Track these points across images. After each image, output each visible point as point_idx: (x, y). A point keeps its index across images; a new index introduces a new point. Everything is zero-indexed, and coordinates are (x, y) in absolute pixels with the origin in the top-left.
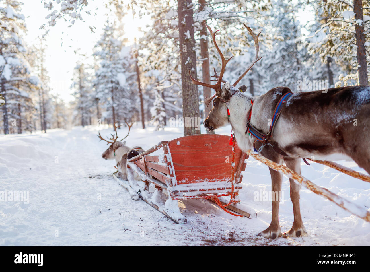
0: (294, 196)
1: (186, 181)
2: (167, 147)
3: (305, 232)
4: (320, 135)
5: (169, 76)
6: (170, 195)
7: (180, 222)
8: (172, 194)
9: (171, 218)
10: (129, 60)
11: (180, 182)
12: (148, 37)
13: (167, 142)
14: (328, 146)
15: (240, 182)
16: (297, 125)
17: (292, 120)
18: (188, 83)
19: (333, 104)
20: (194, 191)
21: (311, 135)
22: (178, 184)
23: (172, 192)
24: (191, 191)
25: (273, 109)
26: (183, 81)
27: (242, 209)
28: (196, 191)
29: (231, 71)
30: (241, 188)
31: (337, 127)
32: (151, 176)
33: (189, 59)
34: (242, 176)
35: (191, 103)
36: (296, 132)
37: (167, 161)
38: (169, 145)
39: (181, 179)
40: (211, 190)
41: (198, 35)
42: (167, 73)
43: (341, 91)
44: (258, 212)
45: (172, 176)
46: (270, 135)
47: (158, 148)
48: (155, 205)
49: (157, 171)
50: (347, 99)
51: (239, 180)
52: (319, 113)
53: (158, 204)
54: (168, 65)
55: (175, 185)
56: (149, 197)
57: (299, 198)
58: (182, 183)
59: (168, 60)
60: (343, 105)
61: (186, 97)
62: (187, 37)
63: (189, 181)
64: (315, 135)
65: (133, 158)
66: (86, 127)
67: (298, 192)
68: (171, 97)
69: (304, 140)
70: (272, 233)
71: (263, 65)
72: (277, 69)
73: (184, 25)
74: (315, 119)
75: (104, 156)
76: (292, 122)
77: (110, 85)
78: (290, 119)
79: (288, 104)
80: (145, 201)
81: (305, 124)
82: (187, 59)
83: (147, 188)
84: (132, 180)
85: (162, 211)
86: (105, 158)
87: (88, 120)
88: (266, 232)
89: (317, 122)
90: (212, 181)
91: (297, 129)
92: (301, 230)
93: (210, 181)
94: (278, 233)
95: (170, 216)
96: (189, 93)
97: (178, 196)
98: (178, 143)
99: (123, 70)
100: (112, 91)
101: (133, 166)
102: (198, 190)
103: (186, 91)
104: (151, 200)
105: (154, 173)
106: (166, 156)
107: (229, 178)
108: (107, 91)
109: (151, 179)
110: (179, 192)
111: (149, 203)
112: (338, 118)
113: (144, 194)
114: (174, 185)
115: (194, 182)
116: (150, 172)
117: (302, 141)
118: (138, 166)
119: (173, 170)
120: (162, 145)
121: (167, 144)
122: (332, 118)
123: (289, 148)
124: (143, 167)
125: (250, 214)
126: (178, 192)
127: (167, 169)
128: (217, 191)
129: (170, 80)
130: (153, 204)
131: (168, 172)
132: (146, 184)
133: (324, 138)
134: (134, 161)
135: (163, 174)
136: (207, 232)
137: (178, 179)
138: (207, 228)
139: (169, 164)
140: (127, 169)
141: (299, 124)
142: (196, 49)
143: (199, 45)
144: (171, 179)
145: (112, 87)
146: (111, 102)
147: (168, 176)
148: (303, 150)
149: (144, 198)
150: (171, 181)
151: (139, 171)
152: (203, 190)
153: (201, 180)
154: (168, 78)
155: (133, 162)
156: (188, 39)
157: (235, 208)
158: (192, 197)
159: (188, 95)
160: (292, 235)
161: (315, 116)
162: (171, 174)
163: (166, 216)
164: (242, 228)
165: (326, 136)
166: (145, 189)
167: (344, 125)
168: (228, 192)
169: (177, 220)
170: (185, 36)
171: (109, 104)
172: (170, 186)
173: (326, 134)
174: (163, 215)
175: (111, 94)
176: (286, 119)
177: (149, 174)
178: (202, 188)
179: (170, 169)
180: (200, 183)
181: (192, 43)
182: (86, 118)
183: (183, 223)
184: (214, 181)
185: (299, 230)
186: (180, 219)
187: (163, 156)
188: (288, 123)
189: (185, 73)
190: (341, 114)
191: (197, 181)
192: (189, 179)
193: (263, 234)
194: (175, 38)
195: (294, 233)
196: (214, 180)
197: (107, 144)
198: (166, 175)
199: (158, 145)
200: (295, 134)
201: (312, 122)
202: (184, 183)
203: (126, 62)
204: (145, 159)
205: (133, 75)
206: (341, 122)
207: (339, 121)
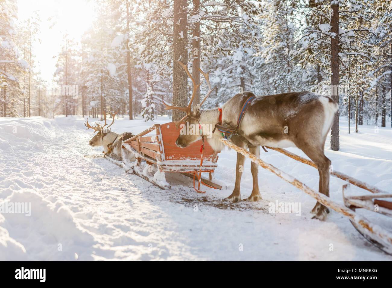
0: (254, 170)
1: (173, 158)
2: (159, 129)
3: (261, 198)
4: (275, 126)
5: (162, 70)
6: (159, 168)
7: (166, 188)
8: (160, 167)
9: (158, 186)
10: (120, 50)
11: (167, 158)
12: (144, 33)
13: (159, 125)
14: (279, 134)
15: (216, 162)
16: (259, 118)
17: (255, 115)
18: (179, 78)
19: (284, 103)
20: (179, 166)
21: (268, 125)
22: (166, 160)
23: (161, 165)
24: (176, 166)
25: (241, 107)
26: (174, 76)
27: (216, 183)
28: (180, 166)
29: (223, 69)
30: (216, 166)
31: (286, 119)
32: (143, 154)
33: (181, 56)
34: (218, 157)
35: (181, 96)
36: (257, 124)
37: (158, 140)
38: (161, 128)
39: (169, 156)
40: (192, 166)
41: (191, 34)
42: (160, 68)
43: (291, 94)
44: (228, 185)
45: (162, 152)
46: (238, 127)
47: (151, 130)
48: (146, 177)
49: (149, 149)
50: (294, 100)
51: (215, 160)
52: (275, 109)
53: (148, 176)
54: (160, 60)
55: (164, 160)
56: (141, 171)
57: (258, 172)
58: (169, 159)
59: (161, 56)
60: (291, 104)
61: (177, 91)
62: (181, 37)
63: (175, 158)
64: (271, 125)
65: (128, 140)
66: (69, 116)
67: (257, 168)
68: (160, 91)
69: (263, 130)
70: (235, 197)
71: (255, 65)
72: (268, 69)
73: (178, 26)
74: (272, 114)
75: (91, 143)
76: (255, 116)
77: (100, 75)
78: (253, 114)
79: (252, 103)
80: (137, 174)
81: (264, 117)
82: (179, 57)
83: (139, 165)
84: (125, 158)
85: (151, 181)
86: (93, 145)
87: (72, 109)
88: (230, 197)
89: (273, 116)
90: (193, 160)
91: (258, 121)
92: (258, 196)
93: (191, 159)
94: (239, 197)
95: (158, 185)
96: (179, 88)
97: (166, 169)
98: (168, 127)
99: (114, 60)
100: (101, 81)
101: (128, 147)
102: (182, 165)
103: (177, 85)
104: (143, 173)
105: (147, 152)
106: (158, 136)
107: (207, 158)
108: (96, 80)
109: (143, 156)
110: (167, 166)
111: (141, 175)
112: (287, 114)
113: (137, 169)
114: (162, 160)
115: (178, 159)
116: (143, 150)
117: (262, 130)
118: (132, 146)
119: (162, 148)
120: (155, 127)
121: (159, 127)
122: (283, 113)
123: (252, 137)
124: (137, 147)
125: (222, 187)
126: (165, 165)
127: (158, 147)
128: (196, 168)
129: (162, 74)
130: (144, 176)
131: (159, 150)
132: (138, 161)
133: (277, 127)
134: (129, 143)
135: (154, 152)
136: (187, 195)
137: (166, 156)
138: (187, 194)
139: (160, 143)
140: (122, 149)
141: (260, 117)
142: (189, 48)
143: (191, 44)
144: (161, 155)
145: (102, 77)
146: (100, 92)
147: (159, 153)
148: (262, 137)
149: (136, 172)
150: (161, 157)
151: (133, 150)
152: (185, 166)
153: (185, 158)
154: (160, 72)
155: (127, 143)
156: (182, 39)
157: (211, 182)
158: (177, 171)
159: (178, 89)
160: (250, 200)
161: (272, 112)
162: (161, 151)
163: (155, 185)
164: (213, 195)
165: (278, 126)
166: (138, 165)
167: (291, 118)
168: (206, 169)
169: (164, 187)
170: (179, 36)
171: (98, 93)
172: (159, 160)
173: (279, 125)
174: (152, 184)
175: (100, 83)
176: (251, 114)
177: (141, 153)
178: (185, 164)
179: (161, 147)
180: (184, 160)
181: (185, 42)
182: (70, 106)
183: (168, 189)
184: (195, 160)
185: (256, 196)
186: (166, 186)
187: (155, 136)
188: (252, 117)
189: (177, 69)
190: (289, 110)
191: (181, 158)
192: (175, 157)
193: (228, 199)
194: (169, 35)
195: (253, 198)
196: (195, 158)
197: (94, 132)
198: (156, 152)
199: (152, 127)
200: (257, 125)
201: (269, 115)
202: (171, 159)
203: (117, 52)
204: (139, 140)
205: (124, 66)
206: (289, 116)
207: (287, 116)
